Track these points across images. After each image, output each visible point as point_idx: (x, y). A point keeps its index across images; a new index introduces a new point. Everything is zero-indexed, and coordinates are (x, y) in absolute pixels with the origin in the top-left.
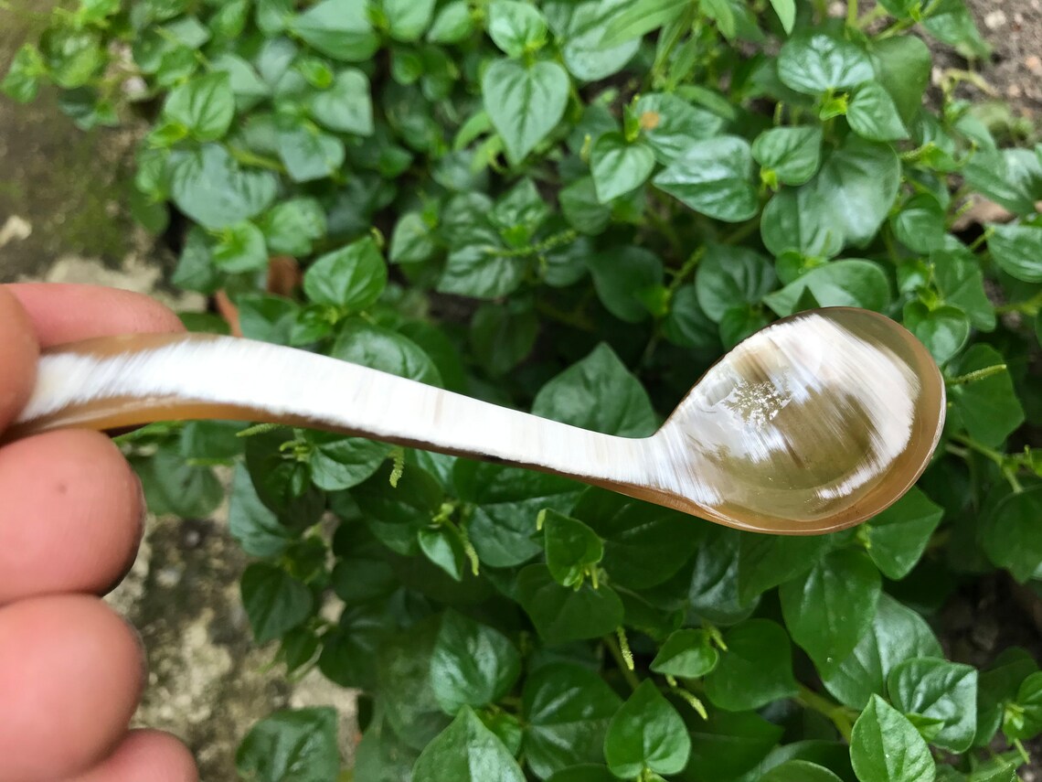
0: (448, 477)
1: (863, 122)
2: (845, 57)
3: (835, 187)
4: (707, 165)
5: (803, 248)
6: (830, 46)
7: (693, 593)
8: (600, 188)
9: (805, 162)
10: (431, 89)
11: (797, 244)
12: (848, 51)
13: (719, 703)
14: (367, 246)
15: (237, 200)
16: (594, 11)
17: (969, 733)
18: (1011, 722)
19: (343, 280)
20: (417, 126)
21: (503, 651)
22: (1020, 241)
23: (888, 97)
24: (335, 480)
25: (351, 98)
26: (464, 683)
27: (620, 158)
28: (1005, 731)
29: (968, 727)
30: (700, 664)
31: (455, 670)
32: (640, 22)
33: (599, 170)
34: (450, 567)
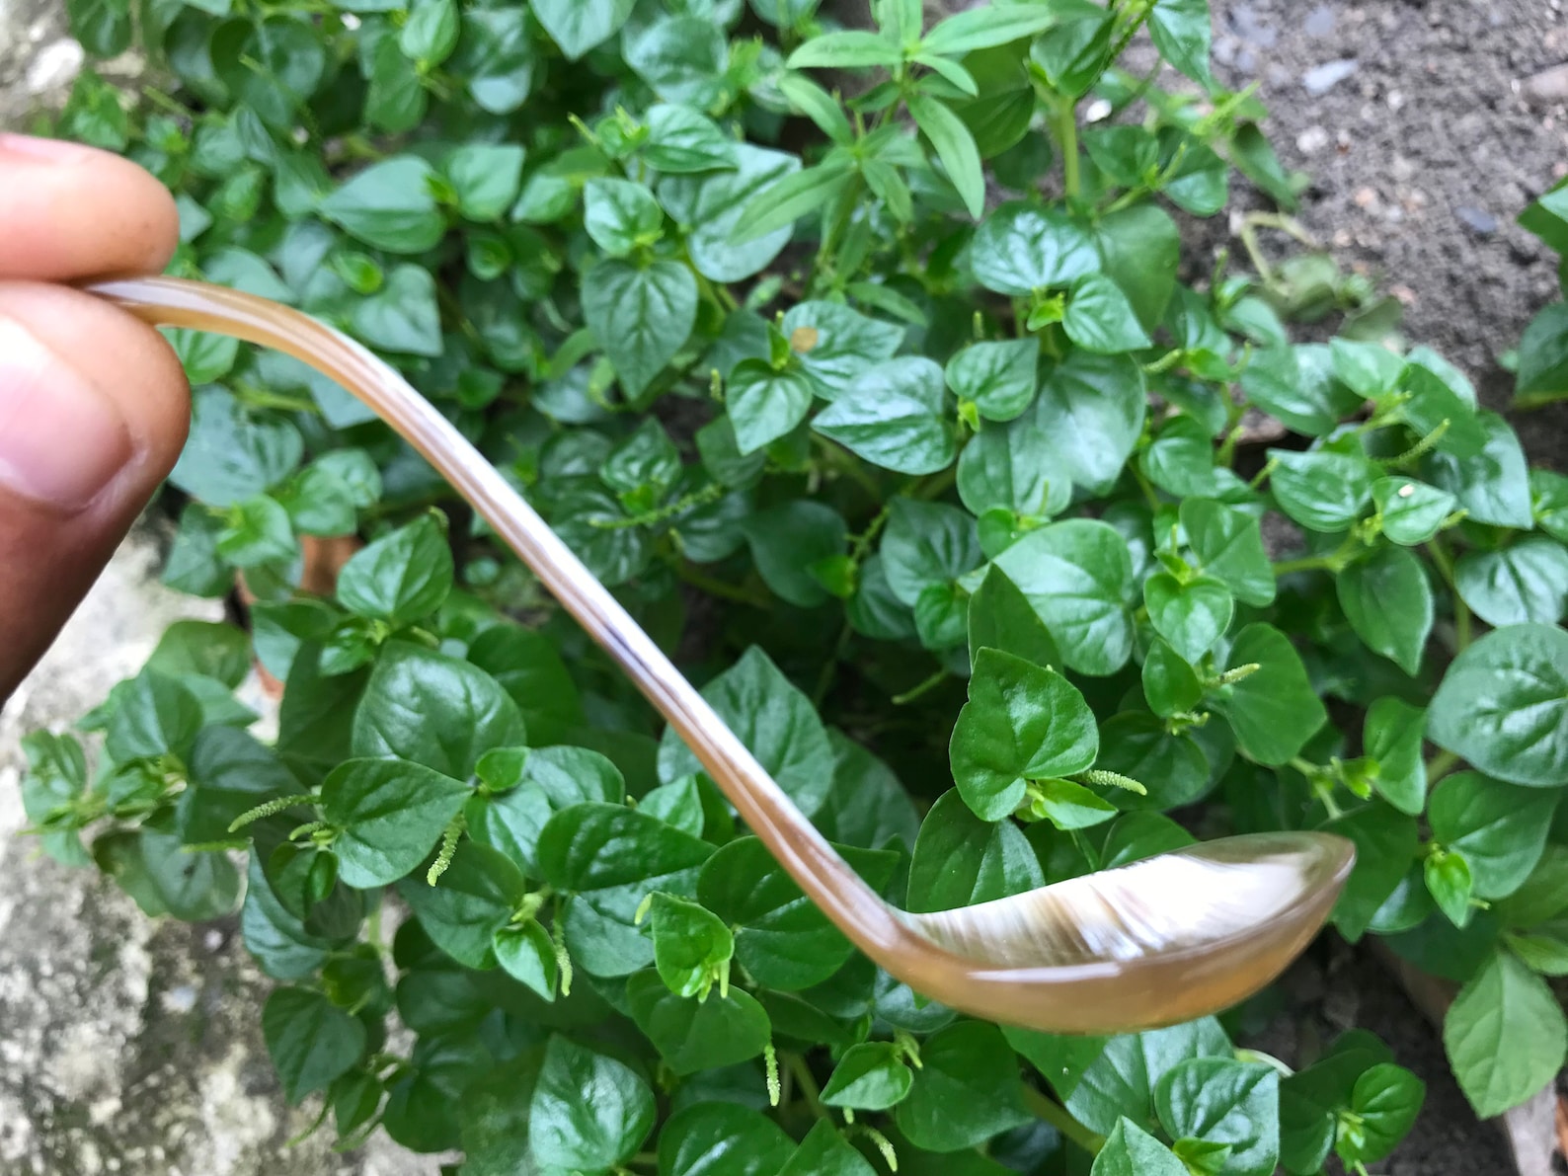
0: (534, 855)
1: (1086, 328)
2: (1060, 242)
3: (1063, 413)
4: (886, 397)
5: (1017, 504)
6: (1039, 226)
7: (878, 991)
8: (741, 435)
9: (1018, 388)
10: (524, 286)
11: (1009, 499)
12: (1064, 231)
13: (920, 1141)
14: (425, 527)
15: (248, 463)
16: (729, 186)
17: (1269, 1159)
18: (1347, 1137)
19: (391, 580)
20: (506, 336)
21: (631, 1092)
22: (1314, 474)
23: (1120, 293)
24: (371, 873)
25: (409, 303)
26: (577, 1140)
27: (766, 393)
28: (1341, 1152)
29: (1268, 1151)
30: (890, 1090)
31: (564, 1123)
32: (786, 204)
33: (737, 411)
34: (539, 985)
